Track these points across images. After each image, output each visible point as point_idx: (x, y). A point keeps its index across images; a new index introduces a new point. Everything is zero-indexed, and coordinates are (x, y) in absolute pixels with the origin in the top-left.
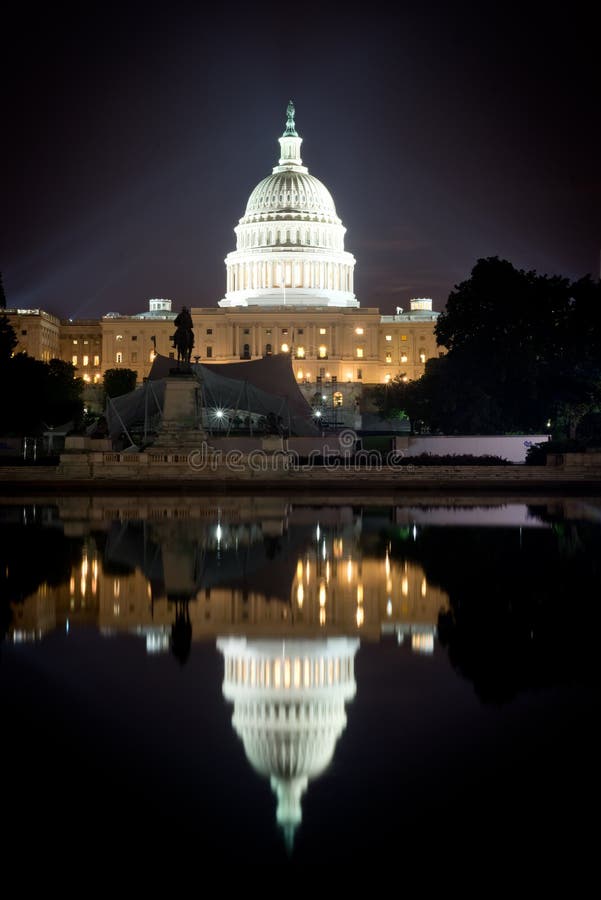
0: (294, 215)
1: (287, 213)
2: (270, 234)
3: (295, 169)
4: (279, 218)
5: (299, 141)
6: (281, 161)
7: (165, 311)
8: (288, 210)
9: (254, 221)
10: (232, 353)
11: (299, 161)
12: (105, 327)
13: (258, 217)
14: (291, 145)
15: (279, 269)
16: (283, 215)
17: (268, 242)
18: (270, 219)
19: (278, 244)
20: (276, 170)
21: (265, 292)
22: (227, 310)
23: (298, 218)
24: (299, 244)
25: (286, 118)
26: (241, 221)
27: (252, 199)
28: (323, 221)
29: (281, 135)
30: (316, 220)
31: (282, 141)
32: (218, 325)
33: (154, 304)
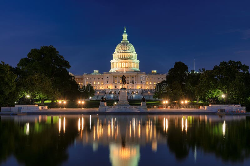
0: (126, 51)
1: (125, 51)
2: (121, 56)
3: (126, 41)
4: (122, 52)
5: (127, 35)
6: (123, 40)
7: (97, 73)
8: (125, 50)
9: (117, 53)
10: (113, 82)
11: (127, 40)
12: (84, 76)
13: (118, 52)
14: (125, 36)
15: (123, 64)
16: (124, 51)
17: (120, 57)
18: (121, 52)
19: (123, 58)
20: (122, 42)
21: (120, 69)
22: (112, 73)
23: (127, 52)
24: (127, 58)
25: (124, 30)
26: (114, 53)
27: (116, 48)
28: (132, 53)
29: (123, 34)
30: (131, 53)
31: (123, 35)
32: (110, 76)
33: (95, 71)
